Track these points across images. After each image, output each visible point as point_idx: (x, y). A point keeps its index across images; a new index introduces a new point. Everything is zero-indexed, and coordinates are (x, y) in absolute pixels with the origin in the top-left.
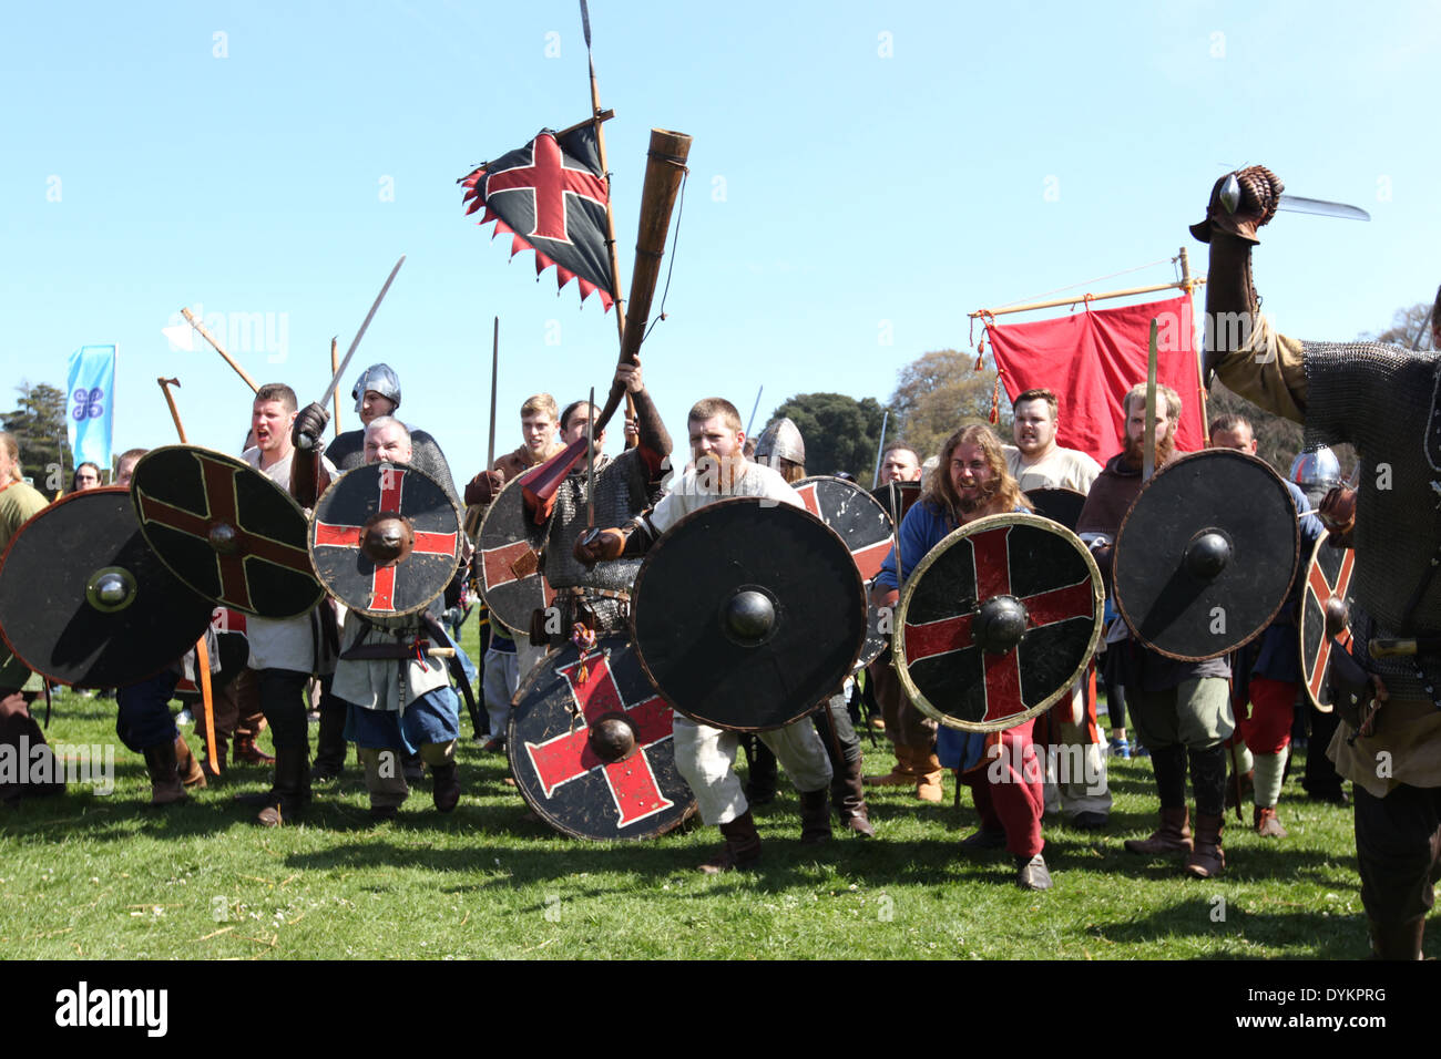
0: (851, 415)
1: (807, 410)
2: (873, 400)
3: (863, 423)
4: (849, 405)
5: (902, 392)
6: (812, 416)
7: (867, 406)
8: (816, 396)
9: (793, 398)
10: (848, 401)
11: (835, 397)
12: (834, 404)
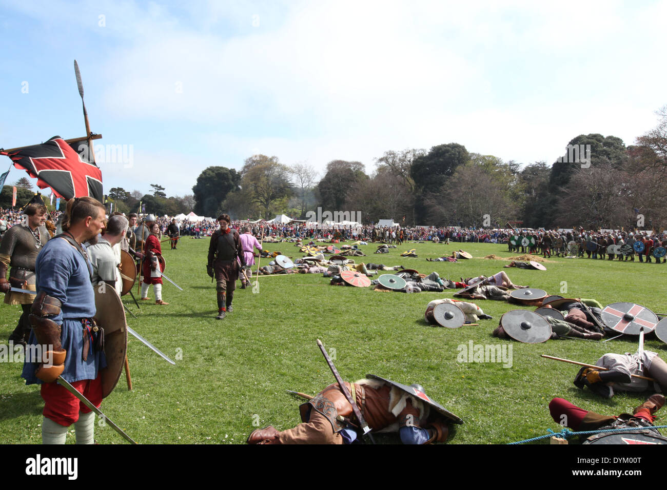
0: (227, 174)
1: (213, 172)
2: (234, 169)
3: (230, 176)
4: (227, 170)
5: (245, 167)
6: (214, 173)
7: (232, 172)
8: (216, 167)
9: (209, 167)
10: (226, 169)
11: (222, 168)
12: (222, 170)
